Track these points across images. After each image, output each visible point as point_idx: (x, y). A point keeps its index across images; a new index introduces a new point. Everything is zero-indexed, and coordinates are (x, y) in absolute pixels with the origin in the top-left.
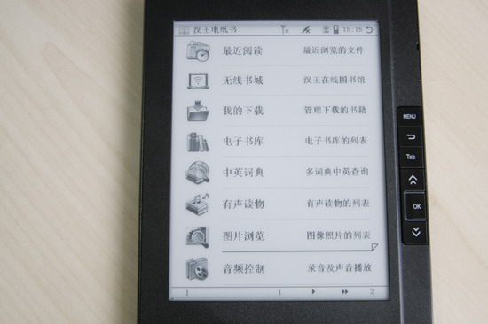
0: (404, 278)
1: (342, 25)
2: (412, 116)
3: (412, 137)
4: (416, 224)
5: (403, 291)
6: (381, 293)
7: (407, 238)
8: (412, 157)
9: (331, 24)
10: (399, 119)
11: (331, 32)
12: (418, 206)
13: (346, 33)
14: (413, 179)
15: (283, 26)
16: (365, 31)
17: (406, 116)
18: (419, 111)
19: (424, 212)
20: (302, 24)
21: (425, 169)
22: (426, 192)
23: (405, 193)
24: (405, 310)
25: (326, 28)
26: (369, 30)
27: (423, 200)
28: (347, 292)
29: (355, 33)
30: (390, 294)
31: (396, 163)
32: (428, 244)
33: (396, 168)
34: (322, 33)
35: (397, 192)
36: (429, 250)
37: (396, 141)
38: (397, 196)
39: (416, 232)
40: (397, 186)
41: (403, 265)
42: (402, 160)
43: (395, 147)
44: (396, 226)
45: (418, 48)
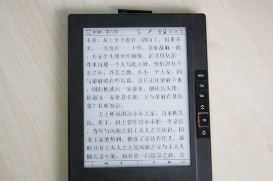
0: (198, 155)
1: (168, 29)
2: (202, 76)
3: (202, 86)
4: (204, 129)
6: (187, 162)
7: (199, 135)
8: (202, 96)
9: (162, 29)
10: (196, 76)
11: (162, 33)
12: (205, 120)
13: (170, 33)
14: (202, 107)
15: (138, 30)
16: (179, 32)
17: (199, 76)
18: (206, 72)
19: (208, 123)
20: (148, 29)
21: (208, 102)
22: (209, 113)
23: (199, 114)
24: (198, 170)
25: (160, 31)
26: (181, 32)
27: (207, 117)
28: (170, 162)
29: (174, 33)
30: (191, 163)
31: (194, 99)
32: (210, 139)
33: (194, 101)
34: (158, 34)
35: (195, 113)
36: (210, 142)
37: (194, 88)
38: (195, 115)
39: (204, 133)
40: (195, 110)
41: (197, 149)
42: (197, 97)
43: (194, 90)
44: (194, 130)
45: (206, 40)
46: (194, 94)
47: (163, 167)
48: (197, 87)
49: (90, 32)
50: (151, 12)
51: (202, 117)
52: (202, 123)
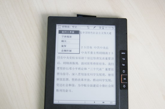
0: (121, 99)
1: (105, 26)
2: (124, 53)
3: (124, 59)
4: (124, 84)
5: (120, 103)
6: (114, 103)
7: (121, 88)
8: (124, 65)
9: (102, 26)
10: (120, 53)
11: (102, 28)
12: (125, 79)
13: (106, 29)
14: (124, 71)
15: (88, 26)
16: (111, 28)
17: (122, 53)
18: (126, 51)
19: (127, 81)
21: (127, 68)
22: (127, 75)
23: (122, 75)
25: (100, 27)
26: (113, 28)
27: (127, 77)
28: (104, 102)
29: (108, 29)
30: (116, 103)
31: (119, 66)
32: (128, 90)
33: (119, 68)
34: (99, 29)
35: (119, 75)
36: (128, 91)
37: (119, 60)
38: (119, 76)
39: (124, 86)
40: (119, 73)
41: (120, 95)
42: (121, 66)
43: (119, 62)
44: (118, 84)
45: (127, 33)
46: (119, 64)
47: (99, 105)
48: (121, 60)
49: (60, 27)
50: (96, 16)
51: (124, 77)
52: (124, 81)
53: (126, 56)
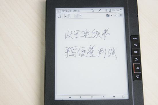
0: (134, 92)
1: (112, 9)
2: (136, 39)
3: (136, 45)
4: (138, 74)
5: (134, 97)
6: (126, 97)
7: (135, 79)
8: (136, 52)
9: (108, 9)
10: (131, 39)
11: (108, 11)
12: (138, 68)
13: (113, 12)
14: (136, 59)
15: (92, 10)
16: (119, 11)
17: (133, 39)
18: (138, 37)
19: (140, 70)
20: (99, 9)
21: (140, 56)
22: (141, 63)
23: (134, 64)
24: (134, 103)
25: (106, 10)
26: (121, 10)
27: (140, 66)
28: (114, 97)
29: (116, 12)
30: (129, 97)
31: (130, 54)
32: (142, 81)
33: (131, 56)
34: (105, 12)
36: (142, 83)
37: (130, 47)
38: (131, 65)
39: (138, 77)
40: (131, 62)
41: (133, 88)
42: (133, 53)
43: (130, 49)
44: (131, 75)
45: (137, 16)
46: (130, 51)
48: (132, 46)
49: (60, 11)
51: (136, 66)
52: (136, 70)
53: (138, 42)
